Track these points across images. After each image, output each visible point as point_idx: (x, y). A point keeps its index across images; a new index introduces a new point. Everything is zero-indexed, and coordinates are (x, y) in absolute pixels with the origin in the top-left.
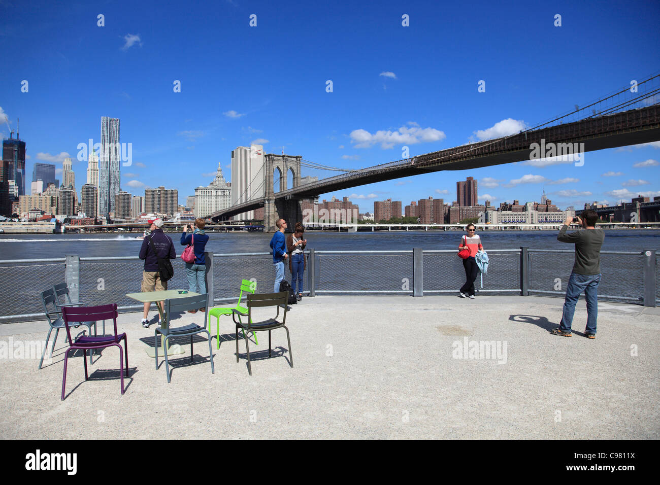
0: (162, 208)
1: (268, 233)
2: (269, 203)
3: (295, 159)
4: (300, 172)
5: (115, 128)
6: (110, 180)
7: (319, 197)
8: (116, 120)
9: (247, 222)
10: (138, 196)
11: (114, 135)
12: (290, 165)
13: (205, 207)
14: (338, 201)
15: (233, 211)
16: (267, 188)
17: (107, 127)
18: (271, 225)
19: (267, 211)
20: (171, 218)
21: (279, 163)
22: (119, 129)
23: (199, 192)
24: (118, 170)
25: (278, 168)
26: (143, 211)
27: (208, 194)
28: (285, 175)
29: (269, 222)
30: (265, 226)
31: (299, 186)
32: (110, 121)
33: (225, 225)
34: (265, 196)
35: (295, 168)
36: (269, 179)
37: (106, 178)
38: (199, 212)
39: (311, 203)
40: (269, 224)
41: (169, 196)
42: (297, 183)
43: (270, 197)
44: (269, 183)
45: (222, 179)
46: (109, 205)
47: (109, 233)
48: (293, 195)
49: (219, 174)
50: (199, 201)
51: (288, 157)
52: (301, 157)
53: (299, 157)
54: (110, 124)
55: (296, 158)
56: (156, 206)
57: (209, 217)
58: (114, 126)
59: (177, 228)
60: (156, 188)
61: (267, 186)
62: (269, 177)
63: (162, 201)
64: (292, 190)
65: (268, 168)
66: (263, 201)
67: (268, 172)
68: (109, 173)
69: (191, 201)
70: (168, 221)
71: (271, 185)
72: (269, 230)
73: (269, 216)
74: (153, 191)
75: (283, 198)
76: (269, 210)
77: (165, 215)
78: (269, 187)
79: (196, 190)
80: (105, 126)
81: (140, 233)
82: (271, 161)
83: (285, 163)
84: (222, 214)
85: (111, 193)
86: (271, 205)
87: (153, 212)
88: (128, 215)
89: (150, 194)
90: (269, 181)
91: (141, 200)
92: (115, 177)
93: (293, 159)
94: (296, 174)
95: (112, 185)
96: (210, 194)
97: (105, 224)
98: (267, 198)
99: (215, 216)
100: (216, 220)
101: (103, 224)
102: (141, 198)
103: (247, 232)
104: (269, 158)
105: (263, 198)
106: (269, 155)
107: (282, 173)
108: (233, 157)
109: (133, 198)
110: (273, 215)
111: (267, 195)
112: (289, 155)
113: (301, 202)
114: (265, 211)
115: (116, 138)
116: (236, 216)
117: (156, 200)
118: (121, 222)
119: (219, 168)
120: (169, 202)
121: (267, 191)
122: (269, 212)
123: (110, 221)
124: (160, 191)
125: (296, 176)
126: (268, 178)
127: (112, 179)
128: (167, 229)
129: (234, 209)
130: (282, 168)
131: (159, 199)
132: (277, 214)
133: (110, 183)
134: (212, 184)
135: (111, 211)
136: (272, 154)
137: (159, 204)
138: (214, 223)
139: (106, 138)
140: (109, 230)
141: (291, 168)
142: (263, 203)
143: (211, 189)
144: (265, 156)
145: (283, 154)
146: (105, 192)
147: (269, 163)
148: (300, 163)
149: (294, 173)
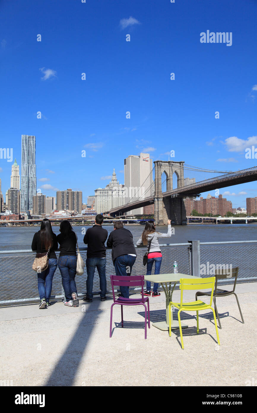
0: (70, 206)
1: (157, 225)
2: (158, 201)
3: (178, 164)
4: (183, 175)
5: (32, 144)
6: (28, 184)
7: (201, 195)
8: (33, 137)
9: (138, 216)
10: (51, 197)
11: (31, 148)
12: (174, 169)
13: (103, 205)
14: (214, 198)
15: (127, 208)
16: (157, 189)
17: (26, 143)
18: (160, 219)
19: (157, 207)
20: (78, 214)
21: (165, 168)
22: (35, 144)
23: (98, 193)
24: (35, 177)
25: (165, 172)
26: (55, 208)
27: (105, 194)
28: (171, 177)
29: (158, 216)
30: (155, 220)
31: (182, 186)
32: (28, 138)
33: (121, 219)
34: (155, 195)
35: (179, 172)
36: (158, 181)
37: (25, 183)
38: (98, 208)
39: (191, 200)
40: (158, 218)
41: (75, 197)
42: (181, 183)
43: (159, 196)
44: (158, 184)
45: (116, 182)
46: (28, 204)
47: (30, 226)
48: (179, 193)
49: (114, 178)
50: (99, 200)
51: (173, 162)
52: (184, 162)
53: (182, 162)
54: (28, 140)
55: (180, 163)
56: (65, 204)
57: (108, 213)
58: (32, 142)
59: (83, 222)
60: (65, 190)
61: (157, 187)
62: (158, 179)
63: (70, 200)
64: (177, 190)
65: (157, 172)
66: (153, 199)
67: (157, 175)
68: (28, 179)
69: (91, 200)
70: (76, 216)
71: (160, 186)
72: (159, 223)
73: (158, 211)
74: (63, 193)
75: (170, 196)
76: (158, 207)
77: (73, 211)
78: (158, 187)
79: (95, 191)
80: (24, 142)
81: (54, 226)
82: (159, 167)
83: (170, 168)
84: (118, 210)
85: (29, 194)
86: (160, 202)
87: (63, 209)
88: (43, 212)
89: (60, 195)
90: (158, 183)
91: (53, 200)
92: (33, 182)
93: (177, 164)
94: (180, 176)
95: (30, 189)
96: (107, 194)
97: (27, 219)
98: (156, 196)
99: (112, 212)
100: (113, 215)
101: (25, 219)
102: (53, 198)
103: (139, 224)
104: (157, 164)
105: (153, 197)
106: (157, 162)
107: (169, 176)
108: (125, 164)
109: (46, 199)
110: (161, 210)
111: (157, 195)
112: (174, 161)
113: (184, 200)
114: (155, 207)
115: (33, 152)
116: (129, 212)
117: (65, 200)
118: (38, 218)
119: (114, 173)
120: (75, 201)
121: (157, 191)
122: (158, 209)
123: (30, 217)
124: (68, 193)
125: (180, 178)
126: (156, 180)
127: (31, 183)
128: (76, 222)
129: (128, 206)
130: (169, 172)
131: (68, 199)
132: (165, 209)
133: (29, 187)
134: (108, 186)
135: (30, 209)
136: (160, 160)
137: (68, 203)
138: (112, 217)
139: (25, 152)
140: (30, 224)
141: (176, 172)
142: (153, 200)
143: (108, 190)
144: (154, 162)
145: (169, 161)
146: (25, 194)
147: (158, 168)
148: (183, 167)
149: (178, 176)
